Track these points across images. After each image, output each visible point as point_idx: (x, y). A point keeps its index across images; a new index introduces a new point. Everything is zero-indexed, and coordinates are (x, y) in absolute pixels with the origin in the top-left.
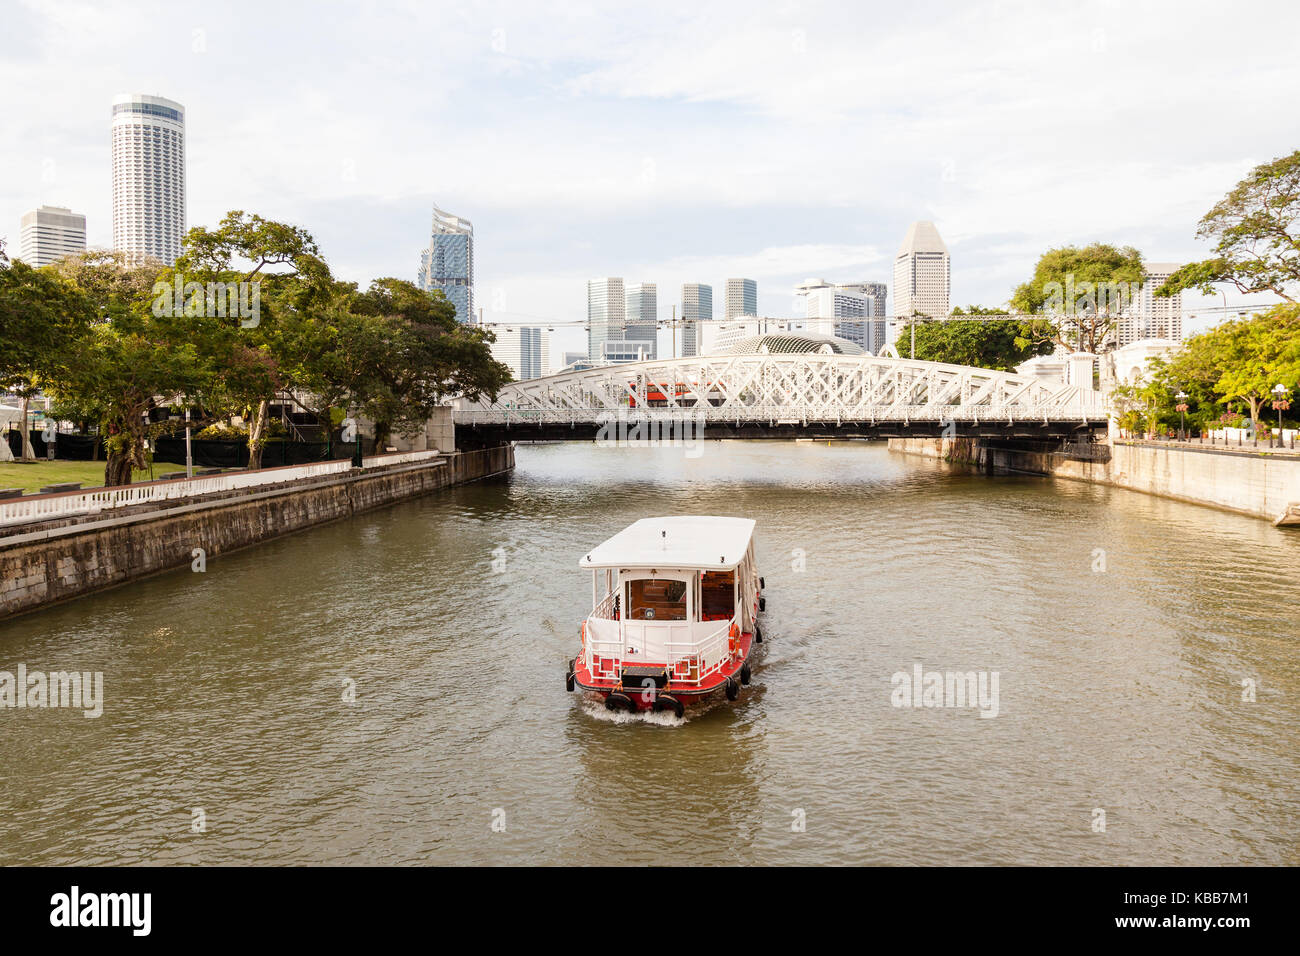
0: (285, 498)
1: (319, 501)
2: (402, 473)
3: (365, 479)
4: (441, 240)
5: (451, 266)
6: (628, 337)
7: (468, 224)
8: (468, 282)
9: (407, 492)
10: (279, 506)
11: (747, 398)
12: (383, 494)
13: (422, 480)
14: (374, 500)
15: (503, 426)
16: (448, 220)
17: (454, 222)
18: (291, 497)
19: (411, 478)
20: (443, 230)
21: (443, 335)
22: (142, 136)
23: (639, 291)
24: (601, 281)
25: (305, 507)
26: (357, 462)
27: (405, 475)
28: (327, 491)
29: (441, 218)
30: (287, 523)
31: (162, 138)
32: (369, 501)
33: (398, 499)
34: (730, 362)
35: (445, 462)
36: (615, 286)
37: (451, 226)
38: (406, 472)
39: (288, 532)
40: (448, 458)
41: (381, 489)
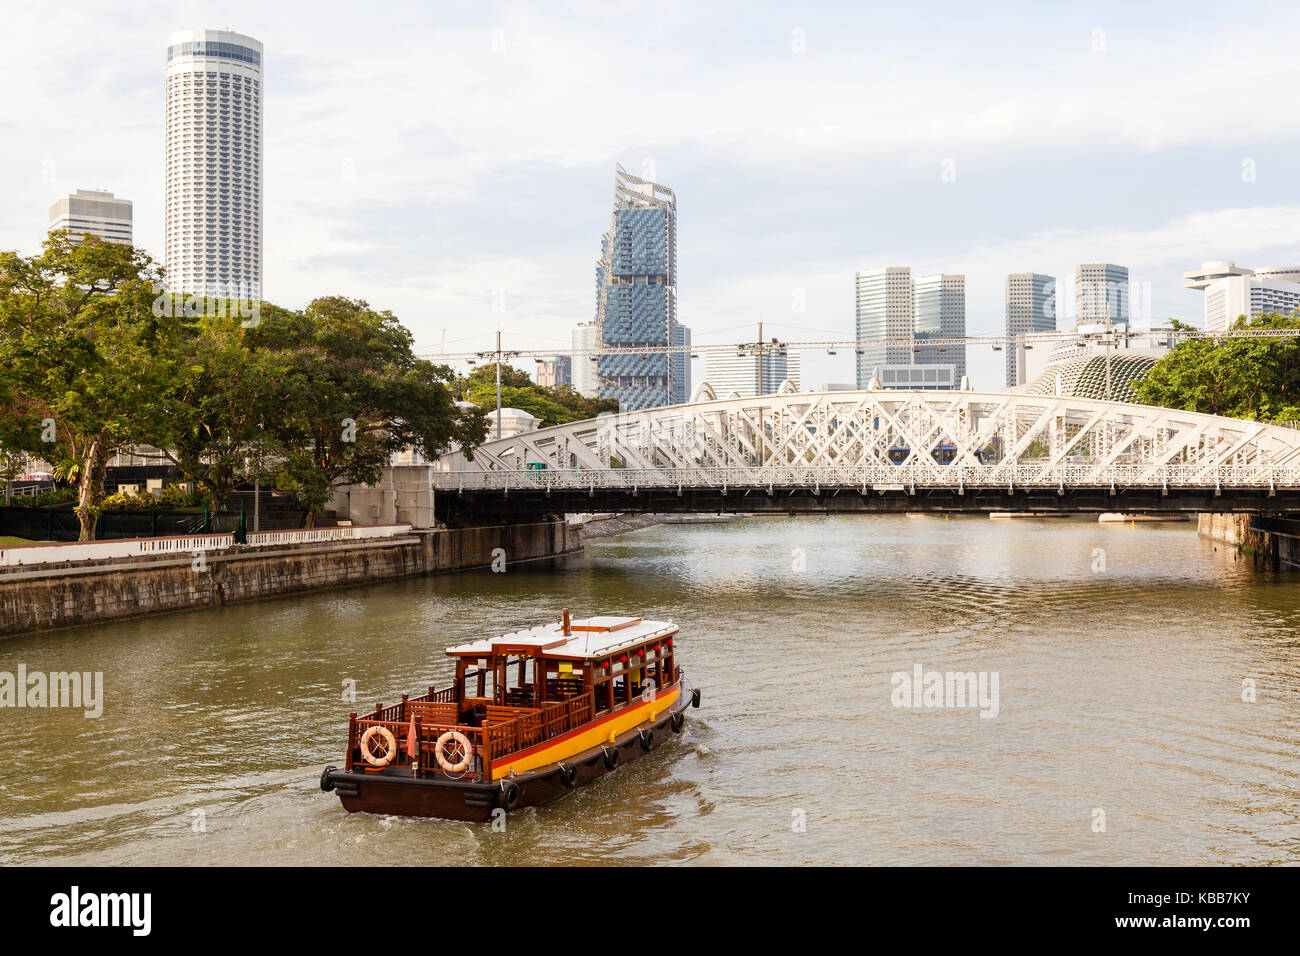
0: (98, 578)
1: (159, 584)
2: (326, 553)
3: (250, 559)
4: (628, 217)
5: (642, 256)
6: (918, 361)
7: (668, 192)
8: (668, 280)
9: (335, 578)
10: (86, 588)
11: (989, 453)
12: (287, 580)
13: (366, 564)
14: (267, 586)
15: (541, 493)
16: (638, 188)
17: (647, 190)
18: (109, 577)
19: (338, 561)
20: (631, 203)
21: (369, 372)
22: (204, 87)
23: (937, 287)
24: (876, 271)
25: (132, 590)
26: (240, 537)
27: (330, 556)
28: (175, 572)
29: (629, 186)
30: (99, 609)
31: (231, 89)
32: (255, 588)
33: (312, 587)
34: (954, 403)
35: (418, 541)
36: (898, 281)
37: (641, 197)
38: (332, 552)
39: (98, 619)
40: (422, 536)
41: (281, 573)
